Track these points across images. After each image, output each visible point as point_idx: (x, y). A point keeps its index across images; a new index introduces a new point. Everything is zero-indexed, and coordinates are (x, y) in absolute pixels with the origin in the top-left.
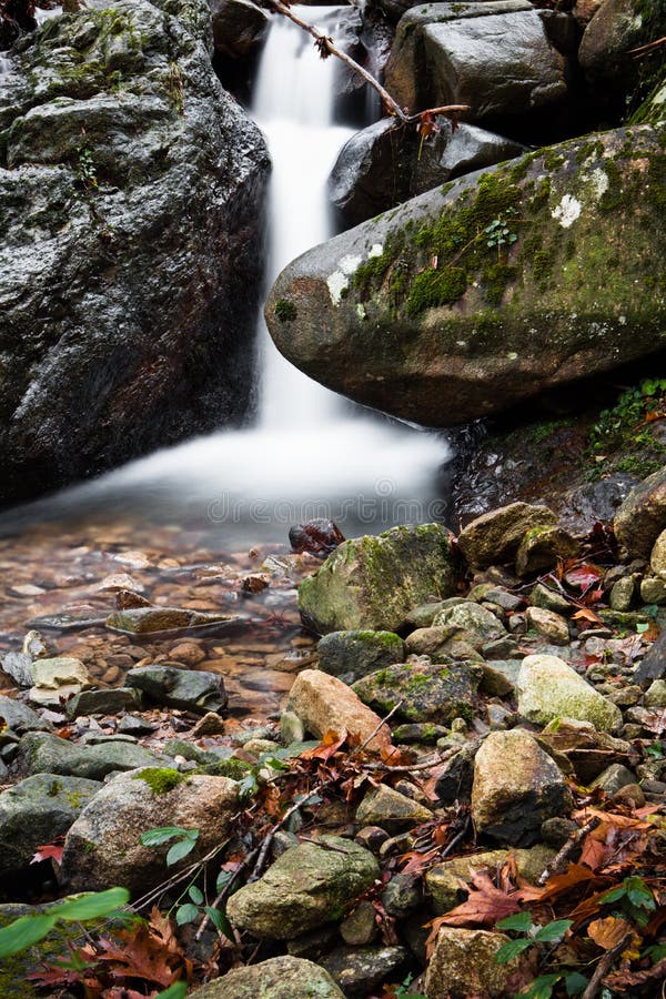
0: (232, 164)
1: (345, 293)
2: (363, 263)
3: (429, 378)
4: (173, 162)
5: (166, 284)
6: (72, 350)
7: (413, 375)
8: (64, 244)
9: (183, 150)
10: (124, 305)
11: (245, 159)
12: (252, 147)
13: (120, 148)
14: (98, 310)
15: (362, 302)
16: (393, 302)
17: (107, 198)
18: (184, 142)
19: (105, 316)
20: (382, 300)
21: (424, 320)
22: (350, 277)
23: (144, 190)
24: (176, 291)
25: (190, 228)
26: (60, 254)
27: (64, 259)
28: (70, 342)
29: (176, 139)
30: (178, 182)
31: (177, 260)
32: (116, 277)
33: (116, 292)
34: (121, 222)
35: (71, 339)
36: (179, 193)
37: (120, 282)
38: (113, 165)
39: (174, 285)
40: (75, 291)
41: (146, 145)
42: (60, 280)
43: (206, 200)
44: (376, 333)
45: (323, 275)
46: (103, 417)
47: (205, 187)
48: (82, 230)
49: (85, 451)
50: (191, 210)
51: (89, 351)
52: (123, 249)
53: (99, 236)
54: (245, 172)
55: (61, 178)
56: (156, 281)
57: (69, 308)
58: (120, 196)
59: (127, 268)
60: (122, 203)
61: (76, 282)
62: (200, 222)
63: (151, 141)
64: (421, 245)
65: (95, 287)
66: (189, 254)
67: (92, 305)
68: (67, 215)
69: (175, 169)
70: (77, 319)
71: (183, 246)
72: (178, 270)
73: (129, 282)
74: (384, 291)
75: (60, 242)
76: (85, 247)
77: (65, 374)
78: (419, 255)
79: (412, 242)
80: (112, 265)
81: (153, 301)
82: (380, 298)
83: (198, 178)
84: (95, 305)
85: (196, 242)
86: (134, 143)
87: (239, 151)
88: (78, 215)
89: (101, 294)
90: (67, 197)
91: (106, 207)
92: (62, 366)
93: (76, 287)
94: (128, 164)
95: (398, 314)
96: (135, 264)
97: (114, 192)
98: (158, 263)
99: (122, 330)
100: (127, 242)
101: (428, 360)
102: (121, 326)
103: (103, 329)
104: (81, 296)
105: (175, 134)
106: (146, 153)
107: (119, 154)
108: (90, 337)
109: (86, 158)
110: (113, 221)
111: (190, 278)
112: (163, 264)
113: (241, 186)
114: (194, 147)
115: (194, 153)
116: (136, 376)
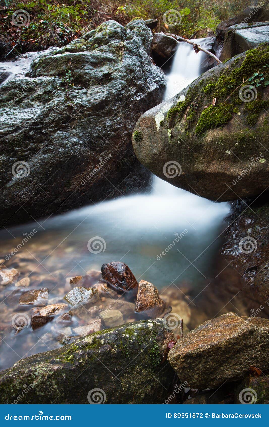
0: (146, 84)
1: (162, 123)
2: (174, 106)
3: (209, 174)
4: (113, 79)
5: (105, 130)
6: (45, 156)
7: (200, 171)
8: (47, 108)
9: (120, 74)
10: (80, 138)
11: (153, 83)
12: (157, 79)
13: (88, 71)
14: (63, 139)
15: (170, 127)
16: (188, 127)
17: (77, 91)
18: (120, 71)
19: (66, 142)
20: (181, 126)
21: (205, 138)
22: (165, 114)
23: (96, 90)
24: (110, 134)
25: (120, 107)
26: (43, 112)
27: (46, 115)
28: (45, 152)
29: (116, 70)
30: (114, 87)
31: (112, 121)
32: (77, 125)
33: (75, 132)
34: (81, 101)
35: (46, 151)
36: (114, 91)
37: (78, 128)
38: (84, 78)
39: (109, 131)
40: (51, 129)
41: (101, 71)
42: (42, 123)
43: (129, 96)
44: (178, 146)
45: (153, 115)
46: (67, 187)
47: (129, 91)
48: (58, 103)
49: (55, 202)
50: (121, 100)
51: (55, 157)
52: (81, 112)
53: (67, 106)
54: (152, 88)
55: (53, 81)
56: (100, 128)
57: (47, 137)
58: (84, 90)
59: (83, 122)
60: (84, 93)
61: (52, 126)
62: (126, 106)
63: (105, 70)
64: (207, 93)
65: (64, 129)
66: (119, 118)
67: (60, 136)
68: (53, 97)
69: (114, 82)
70: (51, 142)
71: (116, 115)
72: (112, 125)
73: (84, 127)
74: (183, 121)
75: (45, 107)
76: (59, 110)
77: (40, 167)
78: (205, 99)
79: (202, 91)
80: (74, 119)
81: (97, 137)
82: (180, 126)
83: (126, 87)
84: (61, 136)
85: (123, 114)
86: (95, 70)
87: (151, 80)
88: (58, 96)
89: (67, 132)
90: (55, 89)
91: (75, 94)
92: (39, 163)
93: (52, 127)
94: (91, 78)
95: (190, 134)
96: (88, 120)
97: (81, 89)
98: (102, 121)
99: (76, 149)
100: (84, 110)
101: (209, 163)
102: (76, 147)
103: (64, 147)
104: (55, 132)
105: (116, 68)
106: (100, 74)
107: (86, 74)
108: (56, 150)
109: (69, 74)
110: (77, 101)
111: (118, 129)
112: (105, 122)
113: (150, 93)
114: (125, 74)
115: (125, 76)
116: (87, 169)
